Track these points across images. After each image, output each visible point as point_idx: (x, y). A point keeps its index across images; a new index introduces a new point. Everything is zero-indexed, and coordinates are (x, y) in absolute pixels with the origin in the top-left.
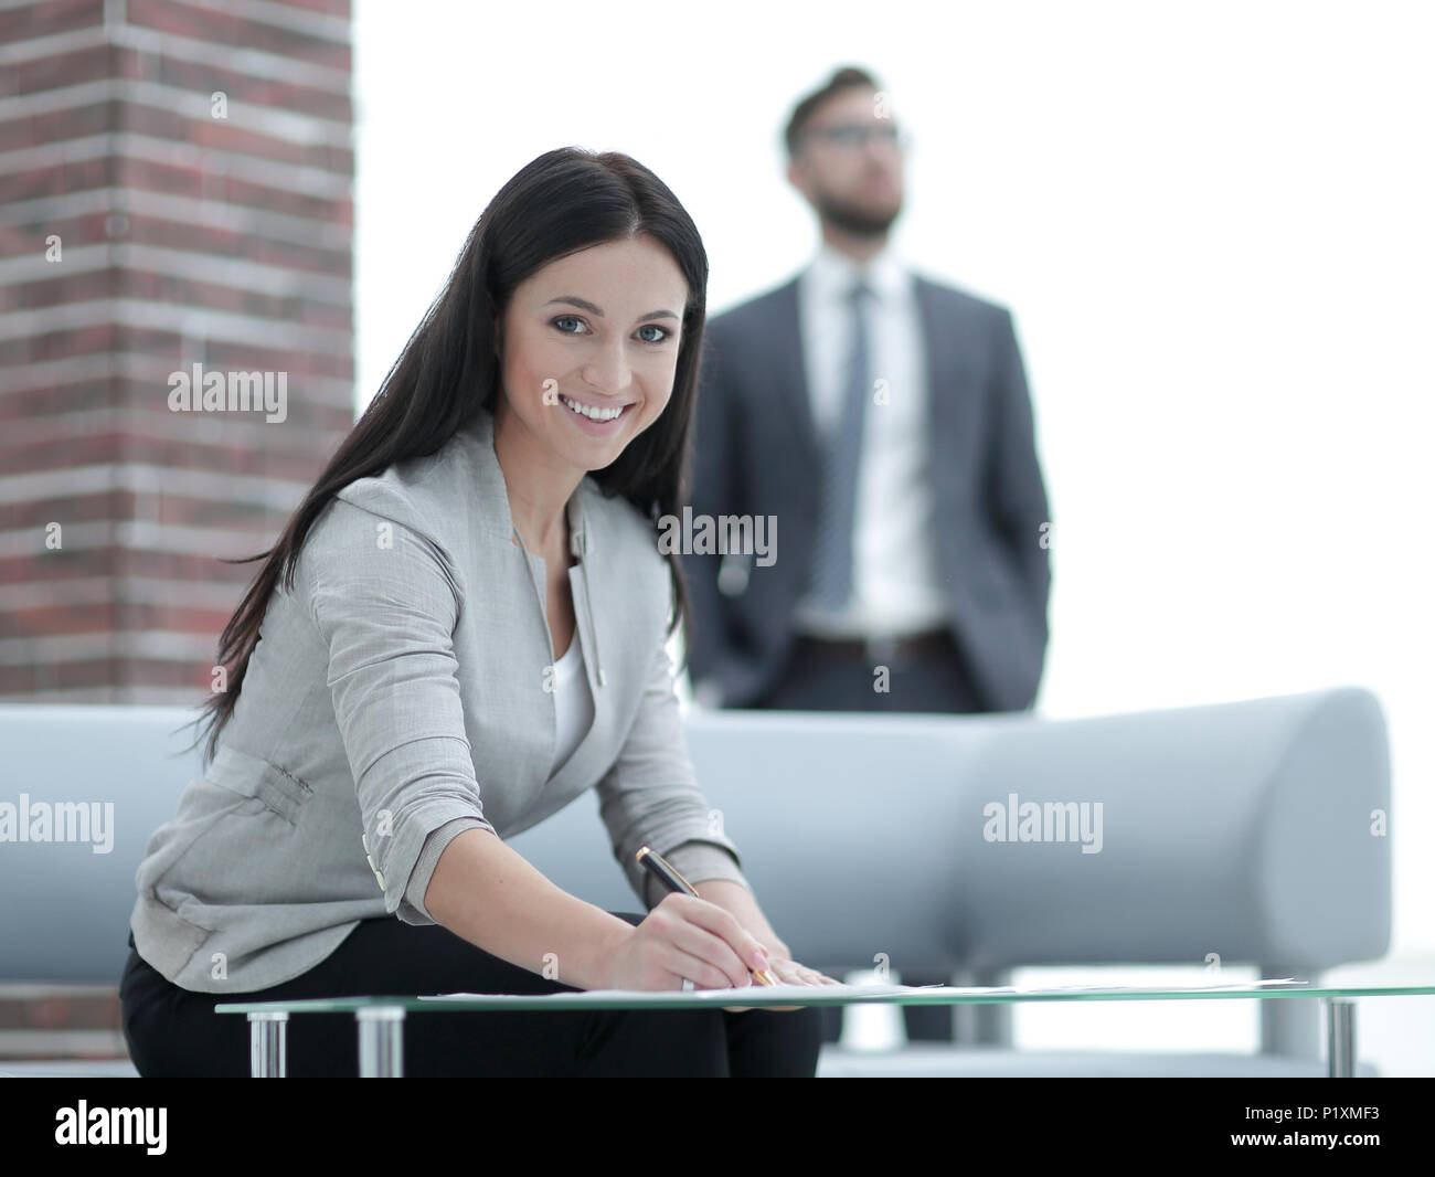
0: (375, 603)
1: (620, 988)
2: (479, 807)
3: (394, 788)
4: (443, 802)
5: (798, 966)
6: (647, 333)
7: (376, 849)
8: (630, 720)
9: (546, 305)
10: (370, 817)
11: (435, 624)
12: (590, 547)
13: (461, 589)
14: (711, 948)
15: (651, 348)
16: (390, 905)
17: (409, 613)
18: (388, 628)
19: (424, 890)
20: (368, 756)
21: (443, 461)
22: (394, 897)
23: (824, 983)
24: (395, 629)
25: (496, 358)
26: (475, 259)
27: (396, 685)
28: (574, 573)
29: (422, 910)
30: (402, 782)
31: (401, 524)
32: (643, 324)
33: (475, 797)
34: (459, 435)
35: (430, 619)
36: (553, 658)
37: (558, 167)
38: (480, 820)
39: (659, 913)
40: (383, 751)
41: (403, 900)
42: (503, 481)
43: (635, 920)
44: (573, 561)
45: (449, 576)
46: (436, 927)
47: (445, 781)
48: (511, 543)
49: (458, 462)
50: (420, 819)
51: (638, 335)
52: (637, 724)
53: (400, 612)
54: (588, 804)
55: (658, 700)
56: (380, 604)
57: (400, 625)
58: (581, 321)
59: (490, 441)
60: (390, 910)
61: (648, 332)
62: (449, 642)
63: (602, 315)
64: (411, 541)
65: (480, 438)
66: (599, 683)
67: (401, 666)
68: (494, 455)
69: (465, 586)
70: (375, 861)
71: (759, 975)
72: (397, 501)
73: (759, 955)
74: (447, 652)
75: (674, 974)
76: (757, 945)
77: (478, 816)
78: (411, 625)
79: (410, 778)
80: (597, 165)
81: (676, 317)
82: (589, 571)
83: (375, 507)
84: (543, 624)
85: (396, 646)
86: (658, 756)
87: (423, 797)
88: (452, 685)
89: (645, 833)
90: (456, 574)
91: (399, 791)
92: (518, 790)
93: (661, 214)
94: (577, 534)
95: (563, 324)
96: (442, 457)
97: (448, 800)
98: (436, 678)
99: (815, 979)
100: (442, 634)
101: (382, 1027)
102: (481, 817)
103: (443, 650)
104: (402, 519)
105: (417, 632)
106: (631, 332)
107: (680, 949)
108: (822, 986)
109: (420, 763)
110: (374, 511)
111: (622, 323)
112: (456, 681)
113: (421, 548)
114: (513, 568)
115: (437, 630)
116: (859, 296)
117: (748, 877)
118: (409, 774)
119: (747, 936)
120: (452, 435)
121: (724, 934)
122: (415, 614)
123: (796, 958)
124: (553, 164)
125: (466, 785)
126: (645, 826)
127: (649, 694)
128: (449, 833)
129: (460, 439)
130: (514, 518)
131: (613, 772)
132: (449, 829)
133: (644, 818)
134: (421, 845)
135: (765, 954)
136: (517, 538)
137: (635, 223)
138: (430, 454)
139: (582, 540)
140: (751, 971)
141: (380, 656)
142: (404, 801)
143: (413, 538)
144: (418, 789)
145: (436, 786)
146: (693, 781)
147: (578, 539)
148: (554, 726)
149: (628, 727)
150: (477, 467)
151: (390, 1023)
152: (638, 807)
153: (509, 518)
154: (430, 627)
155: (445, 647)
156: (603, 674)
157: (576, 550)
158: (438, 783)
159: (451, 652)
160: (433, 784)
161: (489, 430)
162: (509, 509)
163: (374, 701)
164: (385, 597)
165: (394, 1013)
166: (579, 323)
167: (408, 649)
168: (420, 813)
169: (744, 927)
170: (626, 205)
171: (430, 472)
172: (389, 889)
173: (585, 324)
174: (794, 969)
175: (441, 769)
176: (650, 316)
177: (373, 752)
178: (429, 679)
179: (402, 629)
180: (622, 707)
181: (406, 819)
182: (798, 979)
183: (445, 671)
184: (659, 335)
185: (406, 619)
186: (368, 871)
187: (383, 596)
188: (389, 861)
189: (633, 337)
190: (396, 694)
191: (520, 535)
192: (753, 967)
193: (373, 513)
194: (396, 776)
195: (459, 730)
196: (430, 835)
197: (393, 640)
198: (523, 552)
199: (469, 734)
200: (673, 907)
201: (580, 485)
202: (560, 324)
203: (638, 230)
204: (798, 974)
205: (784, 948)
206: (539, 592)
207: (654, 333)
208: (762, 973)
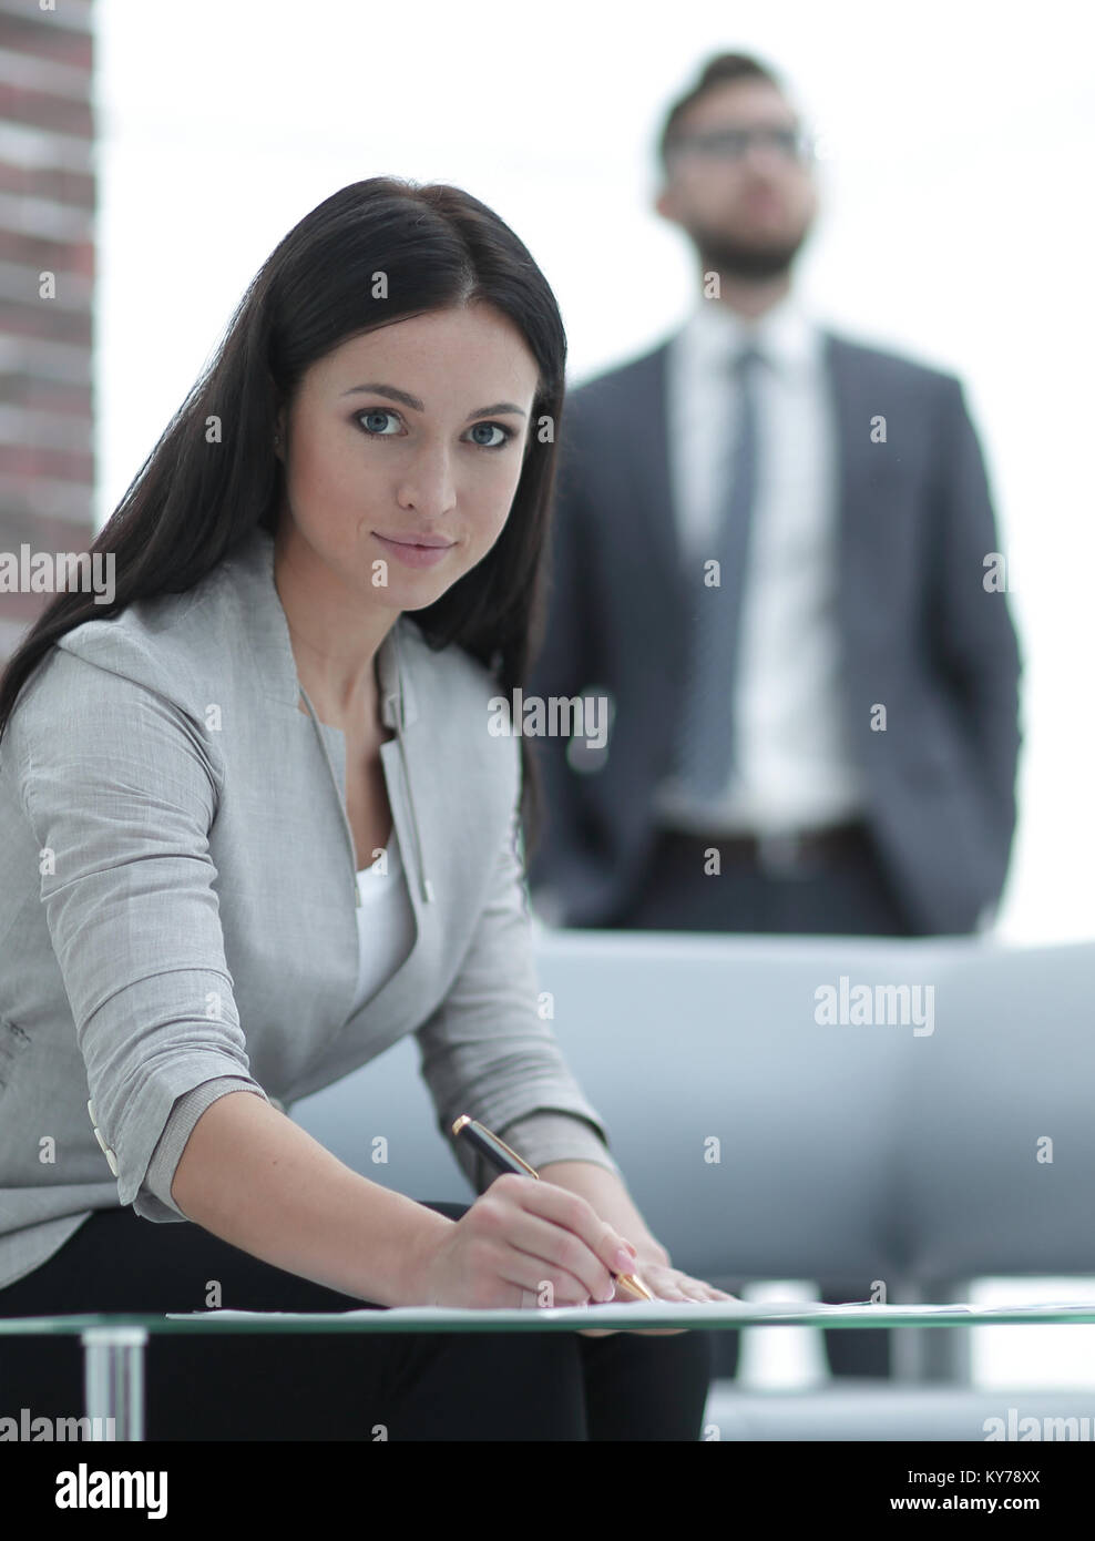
0: (102, 790)
1: (437, 1304)
2: (244, 1064)
3: (132, 1037)
4: (196, 1055)
5: (679, 1275)
6: (482, 433)
7: (105, 1120)
8: (464, 946)
9: (347, 394)
10: (97, 1076)
11: (183, 817)
12: (411, 715)
13: (220, 771)
14: (561, 1247)
15: (487, 455)
16: (126, 1195)
17: (147, 803)
18: (120, 823)
19: (171, 1176)
20: (96, 995)
21: (203, 600)
22: (131, 1184)
23: (714, 1298)
24: (127, 824)
25: (278, 461)
26: (252, 331)
27: (131, 899)
28: (389, 752)
29: (167, 1201)
30: (140, 1029)
31: (139, 685)
32: (475, 422)
33: (239, 1049)
34: (227, 565)
35: (178, 811)
36: (356, 867)
37: (366, 206)
38: (245, 1080)
39: (490, 1203)
40: (117, 987)
41: (143, 1189)
42: (286, 626)
43: (455, 1211)
44: (390, 734)
45: (203, 754)
46: (188, 1224)
47: (198, 1029)
48: (297, 711)
49: (223, 605)
50: (165, 1079)
51: (470, 437)
52: (473, 953)
53: (138, 802)
54: (405, 1056)
55: (501, 921)
56: (109, 792)
57: (136, 819)
58: (393, 415)
59: (270, 572)
60: (124, 1202)
61: (483, 431)
62: (204, 842)
63: (422, 410)
64: (152, 707)
65: (255, 569)
66: (424, 898)
67: (139, 875)
68: (274, 593)
69: (226, 768)
70: (104, 1137)
71: (625, 1281)
72: (133, 652)
73: (625, 1254)
74: (200, 855)
75: (511, 1283)
76: (620, 1240)
77: (242, 1075)
78: (150, 820)
79: (150, 1024)
80: (419, 205)
81: (522, 413)
82: (409, 749)
83: (105, 660)
84: (341, 820)
85: (132, 847)
86: (501, 997)
87: (170, 1049)
88: (208, 900)
89: (479, 1099)
90: (212, 752)
91: (136, 1042)
92: (302, 1038)
93: (503, 275)
94: (391, 697)
95: (369, 420)
96: (202, 595)
97: (202, 1053)
98: (185, 890)
99: (700, 1293)
100: (193, 832)
101: (116, 1355)
102: (248, 1076)
103: (196, 853)
104: (141, 678)
105: (160, 830)
106: (459, 434)
107: (517, 1249)
108: (711, 1302)
109: (164, 1005)
110: (103, 664)
111: (449, 421)
112: (214, 895)
113: (166, 717)
114: (299, 746)
115: (186, 825)
116: (747, 365)
117: (617, 1158)
118: (149, 1019)
119: (607, 1228)
120: (216, 564)
121: (578, 1228)
122: (157, 805)
123: (677, 1264)
124: (360, 202)
125: (228, 1035)
126: (480, 1090)
127: (489, 913)
128: (204, 1097)
129: (228, 571)
130: (301, 675)
131: (438, 1017)
132: (204, 1092)
133: (480, 1080)
134: (167, 1115)
135: (632, 1252)
136: (304, 705)
137: (469, 286)
138: (182, 591)
139: (397, 705)
140: (614, 1275)
141: (109, 860)
142: (142, 1055)
143: (154, 703)
144: (161, 1039)
145: (186, 1035)
146: (546, 1032)
147: (392, 704)
148: (357, 956)
149: (460, 957)
150: (249, 609)
151: (127, 1349)
152: (472, 1064)
153: (294, 677)
154: (178, 822)
155: (199, 849)
156: (429, 885)
157: (389, 720)
158: (190, 1030)
159: (208, 856)
160: (184, 1031)
161: (267, 559)
162: (293, 666)
163: (103, 921)
164: (117, 783)
165: (133, 1336)
166: (390, 418)
167: (147, 850)
168: (163, 1071)
169: (604, 1219)
170: (453, 262)
171: (184, 616)
172: (124, 1173)
173: (398, 419)
174: (672, 1278)
175: (192, 1012)
176: (485, 412)
177: (102, 990)
178: (176, 891)
179: (138, 825)
180: (453, 930)
181: (146, 1079)
182: (677, 1293)
183: (198, 880)
184: (498, 436)
185: (144, 811)
186: (96, 1149)
187: (113, 780)
188: (122, 1137)
189: (463, 439)
190: (132, 911)
191: (310, 702)
192: (617, 1271)
193: (102, 669)
194: (132, 1021)
195: (219, 960)
196: (179, 1101)
197: (127, 840)
198: (314, 722)
199: (230, 965)
200: (506, 1194)
201: (393, 630)
202: (364, 420)
203: (473, 295)
204: (678, 1286)
205: (661, 1251)
206: (336, 777)
207: (491, 434)
208: (629, 1278)
